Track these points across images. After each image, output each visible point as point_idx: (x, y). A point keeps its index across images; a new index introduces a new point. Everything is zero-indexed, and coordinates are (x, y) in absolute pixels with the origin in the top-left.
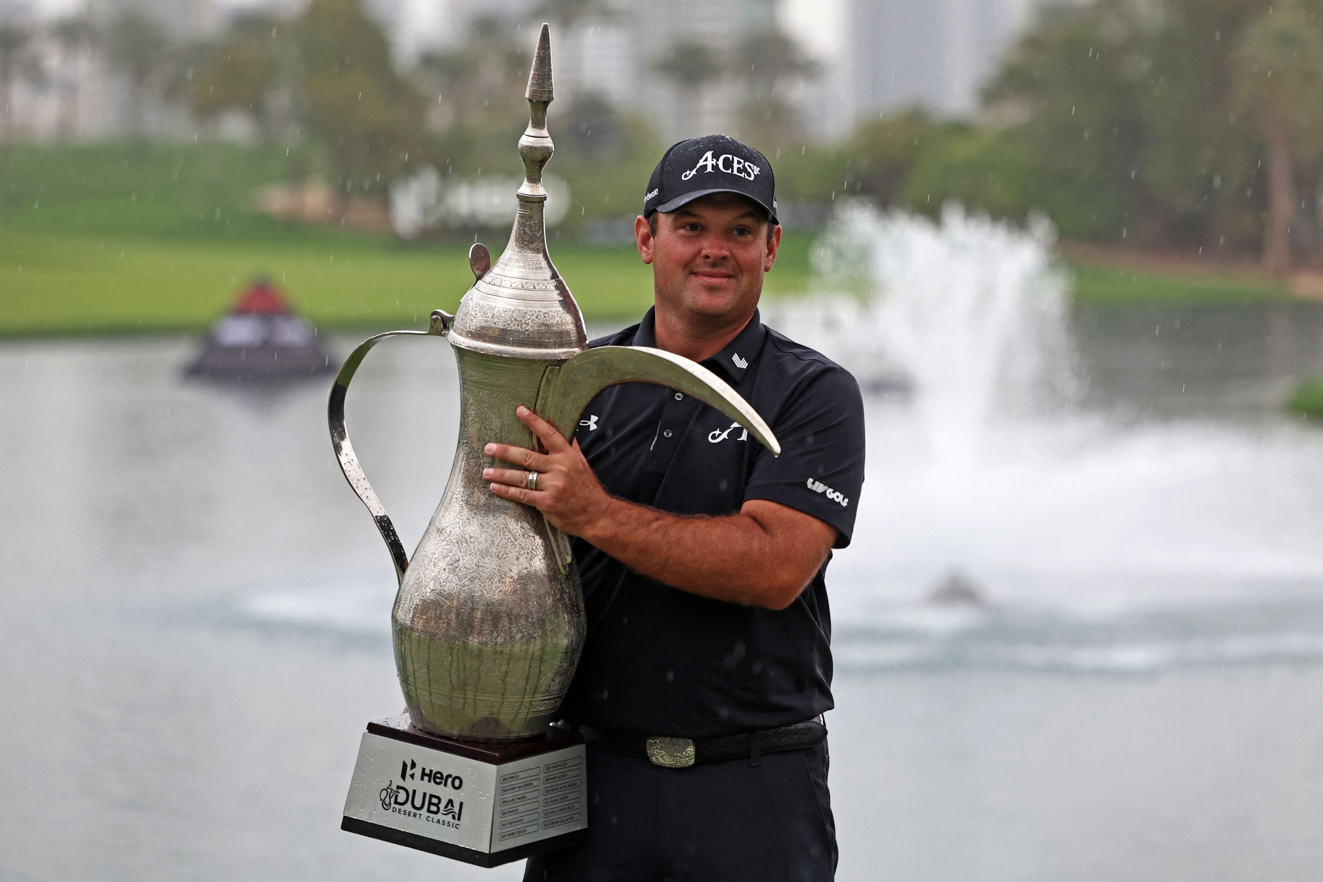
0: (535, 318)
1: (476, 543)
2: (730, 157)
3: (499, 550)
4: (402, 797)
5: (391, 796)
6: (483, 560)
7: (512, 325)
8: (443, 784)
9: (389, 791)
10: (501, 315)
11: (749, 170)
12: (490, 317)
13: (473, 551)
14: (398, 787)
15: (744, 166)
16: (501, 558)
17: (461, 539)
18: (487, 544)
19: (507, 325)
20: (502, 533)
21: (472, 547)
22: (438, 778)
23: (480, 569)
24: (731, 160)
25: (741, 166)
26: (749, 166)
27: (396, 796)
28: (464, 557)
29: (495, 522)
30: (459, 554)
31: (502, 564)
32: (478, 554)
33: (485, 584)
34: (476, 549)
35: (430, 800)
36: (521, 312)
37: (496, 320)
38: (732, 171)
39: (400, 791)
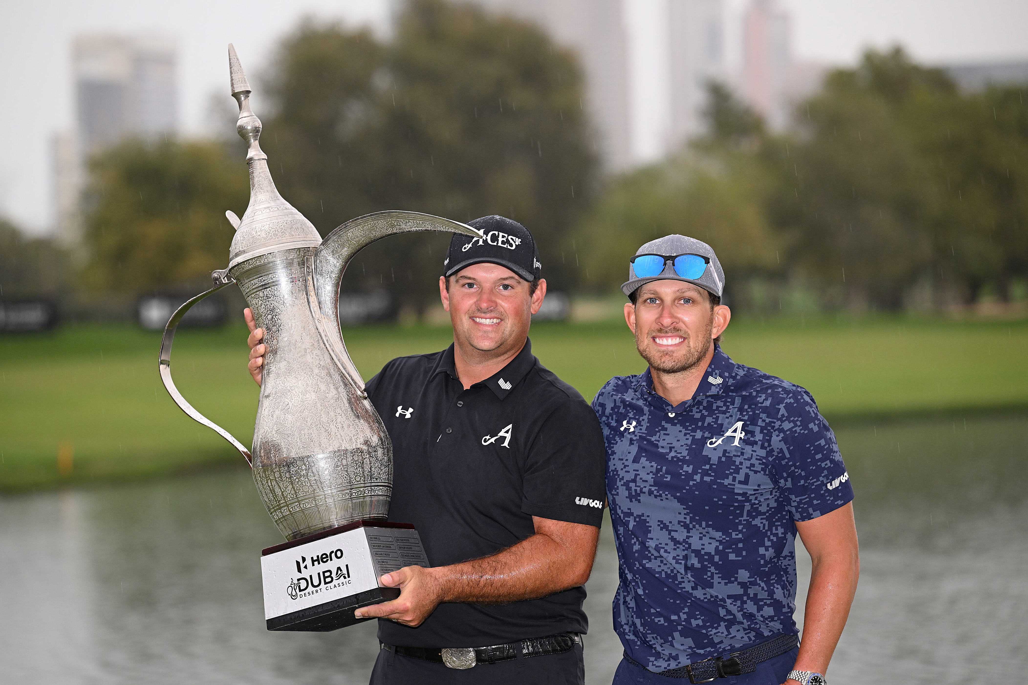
0: (285, 224)
1: (296, 389)
2: (496, 233)
3: (313, 388)
4: (303, 584)
5: (295, 589)
6: (305, 397)
7: (271, 232)
8: (329, 560)
9: (293, 586)
10: (262, 229)
11: (511, 241)
12: (255, 234)
13: (296, 394)
14: (298, 580)
15: (507, 239)
16: (317, 392)
17: (285, 391)
18: (304, 387)
19: (268, 234)
20: (312, 377)
21: (295, 392)
22: (325, 558)
23: (305, 403)
24: (497, 235)
25: (505, 239)
26: (511, 238)
27: (299, 587)
28: (291, 400)
29: (304, 372)
30: (287, 400)
31: (319, 395)
32: (300, 394)
33: (312, 411)
34: (298, 392)
35: (324, 575)
36: (274, 223)
37: (259, 234)
38: (498, 243)
39: (301, 581)
